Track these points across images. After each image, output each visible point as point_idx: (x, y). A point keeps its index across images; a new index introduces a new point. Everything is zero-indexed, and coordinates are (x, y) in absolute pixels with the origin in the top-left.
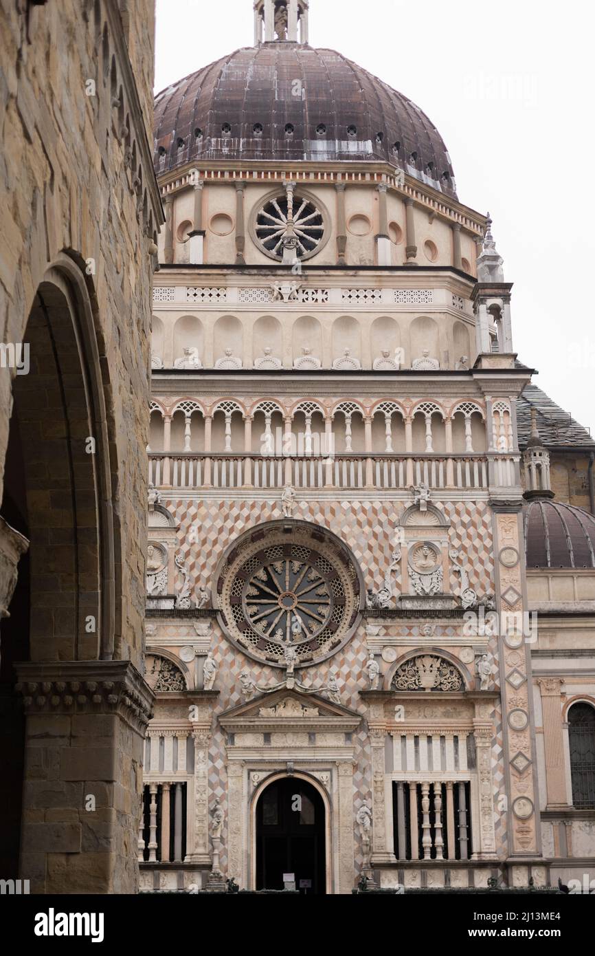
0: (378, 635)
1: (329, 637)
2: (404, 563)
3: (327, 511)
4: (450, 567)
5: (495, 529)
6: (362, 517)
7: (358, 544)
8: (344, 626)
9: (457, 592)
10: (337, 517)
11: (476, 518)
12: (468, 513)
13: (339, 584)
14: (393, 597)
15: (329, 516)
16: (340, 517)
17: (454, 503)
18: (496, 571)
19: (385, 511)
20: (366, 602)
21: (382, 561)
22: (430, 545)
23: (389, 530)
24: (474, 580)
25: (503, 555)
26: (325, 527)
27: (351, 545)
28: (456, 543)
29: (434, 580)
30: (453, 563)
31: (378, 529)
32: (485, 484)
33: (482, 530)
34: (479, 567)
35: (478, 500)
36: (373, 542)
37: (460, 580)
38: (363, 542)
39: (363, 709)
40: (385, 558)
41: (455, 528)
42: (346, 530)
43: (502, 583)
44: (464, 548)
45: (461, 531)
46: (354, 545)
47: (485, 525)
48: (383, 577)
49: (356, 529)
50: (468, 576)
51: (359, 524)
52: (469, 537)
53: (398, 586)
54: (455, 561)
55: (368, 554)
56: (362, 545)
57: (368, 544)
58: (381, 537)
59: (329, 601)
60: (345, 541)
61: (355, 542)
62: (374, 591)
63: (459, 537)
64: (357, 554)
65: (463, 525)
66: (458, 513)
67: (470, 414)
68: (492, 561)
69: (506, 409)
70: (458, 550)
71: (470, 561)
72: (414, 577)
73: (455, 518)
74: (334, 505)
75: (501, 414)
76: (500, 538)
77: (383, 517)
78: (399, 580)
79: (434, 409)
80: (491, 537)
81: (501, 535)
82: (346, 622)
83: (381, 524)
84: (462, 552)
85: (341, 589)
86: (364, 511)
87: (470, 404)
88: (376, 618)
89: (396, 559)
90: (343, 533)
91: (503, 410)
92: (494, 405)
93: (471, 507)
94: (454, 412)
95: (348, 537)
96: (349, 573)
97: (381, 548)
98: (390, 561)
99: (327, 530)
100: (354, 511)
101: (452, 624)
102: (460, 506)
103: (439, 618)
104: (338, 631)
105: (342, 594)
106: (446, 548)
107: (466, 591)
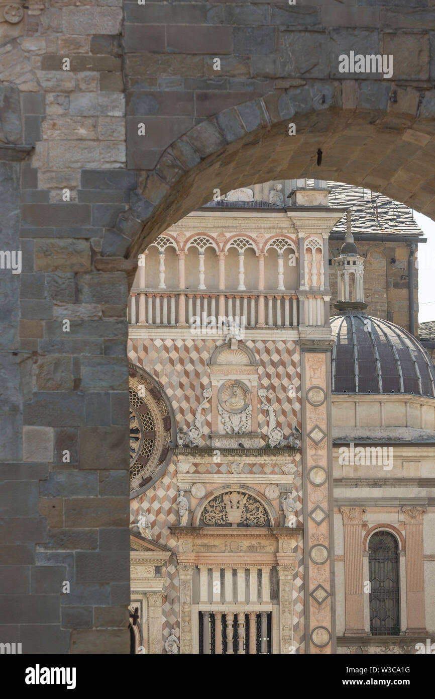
0: (188, 472)
1: (139, 471)
2: (214, 401)
3: (140, 348)
4: (259, 406)
5: (303, 368)
6: (174, 355)
7: (169, 382)
8: (154, 461)
9: (264, 430)
10: (150, 355)
11: (285, 357)
12: (278, 351)
13: (150, 419)
14: (203, 435)
15: (142, 354)
16: (153, 354)
17: (264, 342)
18: (303, 410)
19: (197, 349)
20: (177, 440)
21: (192, 399)
22: (238, 384)
23: (200, 369)
24: (282, 419)
25: (311, 394)
26: (138, 364)
27: (163, 383)
28: (266, 382)
29: (244, 419)
30: (262, 403)
31: (189, 367)
32: (295, 323)
33: (291, 370)
34: (286, 406)
35: (288, 339)
36: (184, 380)
37: (268, 418)
38: (175, 380)
39: (172, 543)
40: (196, 396)
41: (264, 367)
42: (158, 367)
43: (308, 421)
44: (272, 387)
45: (271, 370)
46: (166, 383)
47: (294, 364)
48: (194, 415)
49: (168, 366)
50: (275, 415)
51: (171, 361)
52: (278, 376)
53: (208, 424)
54: (264, 401)
55: (179, 392)
56: (174, 383)
57: (180, 382)
58: (192, 375)
59: (139, 435)
60: (157, 379)
61: (167, 380)
62: (185, 428)
63: (268, 376)
64: (169, 392)
65: (273, 363)
66: (268, 351)
67: (283, 250)
68: (300, 401)
69: (318, 246)
70: (267, 389)
71: (279, 401)
72: (224, 415)
73: (265, 357)
74: (147, 343)
75: (314, 251)
76: (308, 377)
77: (194, 355)
78: (209, 418)
79: (247, 245)
80: (300, 376)
81: (308, 373)
82: (156, 457)
83: (192, 362)
84: (271, 391)
85: (151, 423)
86: (176, 349)
87: (283, 240)
88: (186, 455)
89: (207, 398)
90: (155, 371)
91: (316, 248)
92: (306, 242)
93: (281, 346)
94: (266, 248)
95: (160, 376)
96: (160, 409)
97: (192, 387)
98: (201, 399)
99: (139, 367)
100: (166, 349)
101: (259, 462)
102: (270, 345)
103: (246, 456)
104: (148, 465)
105: (152, 428)
106: (255, 387)
107: (273, 430)
